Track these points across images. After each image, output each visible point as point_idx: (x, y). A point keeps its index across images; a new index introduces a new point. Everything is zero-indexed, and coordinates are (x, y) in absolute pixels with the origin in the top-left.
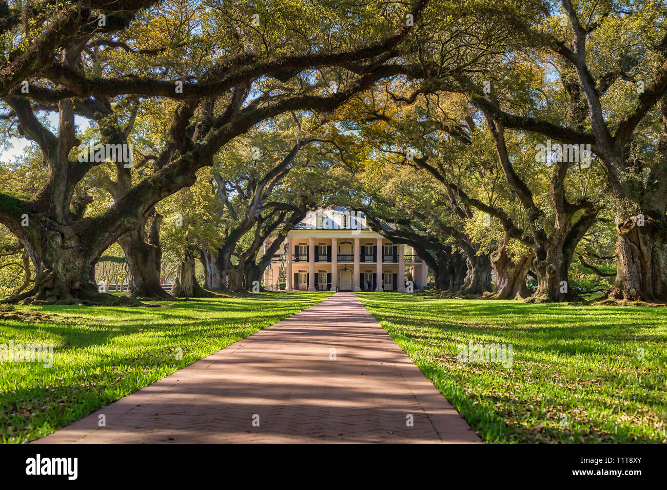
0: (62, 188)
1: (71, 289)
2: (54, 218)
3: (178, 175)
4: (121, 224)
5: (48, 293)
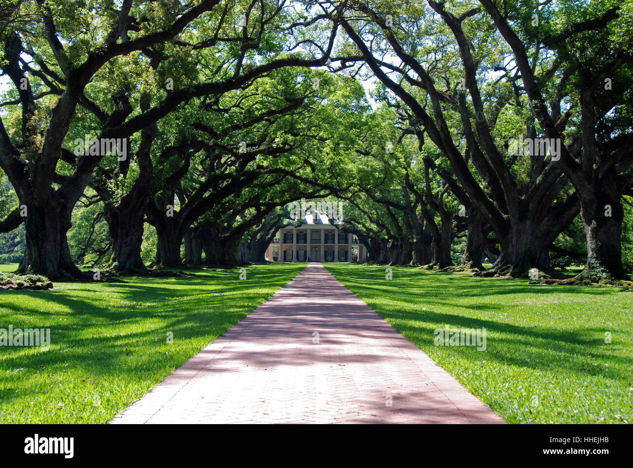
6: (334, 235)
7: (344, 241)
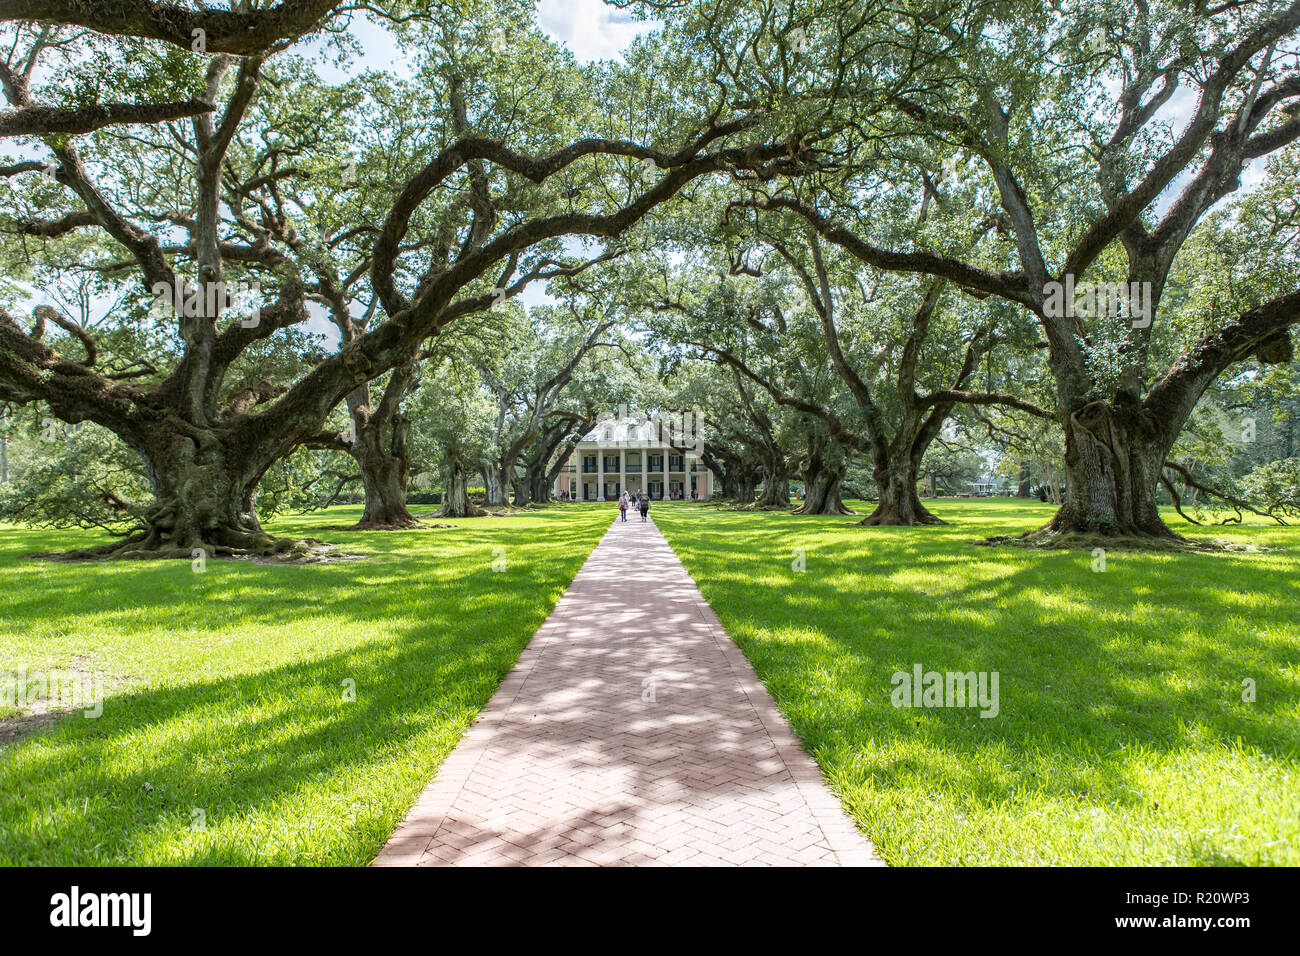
0: (203, 370)
1: (203, 529)
2: (187, 417)
3: (381, 348)
4: (293, 425)
5: (163, 536)
6: (662, 458)
7: (677, 467)
